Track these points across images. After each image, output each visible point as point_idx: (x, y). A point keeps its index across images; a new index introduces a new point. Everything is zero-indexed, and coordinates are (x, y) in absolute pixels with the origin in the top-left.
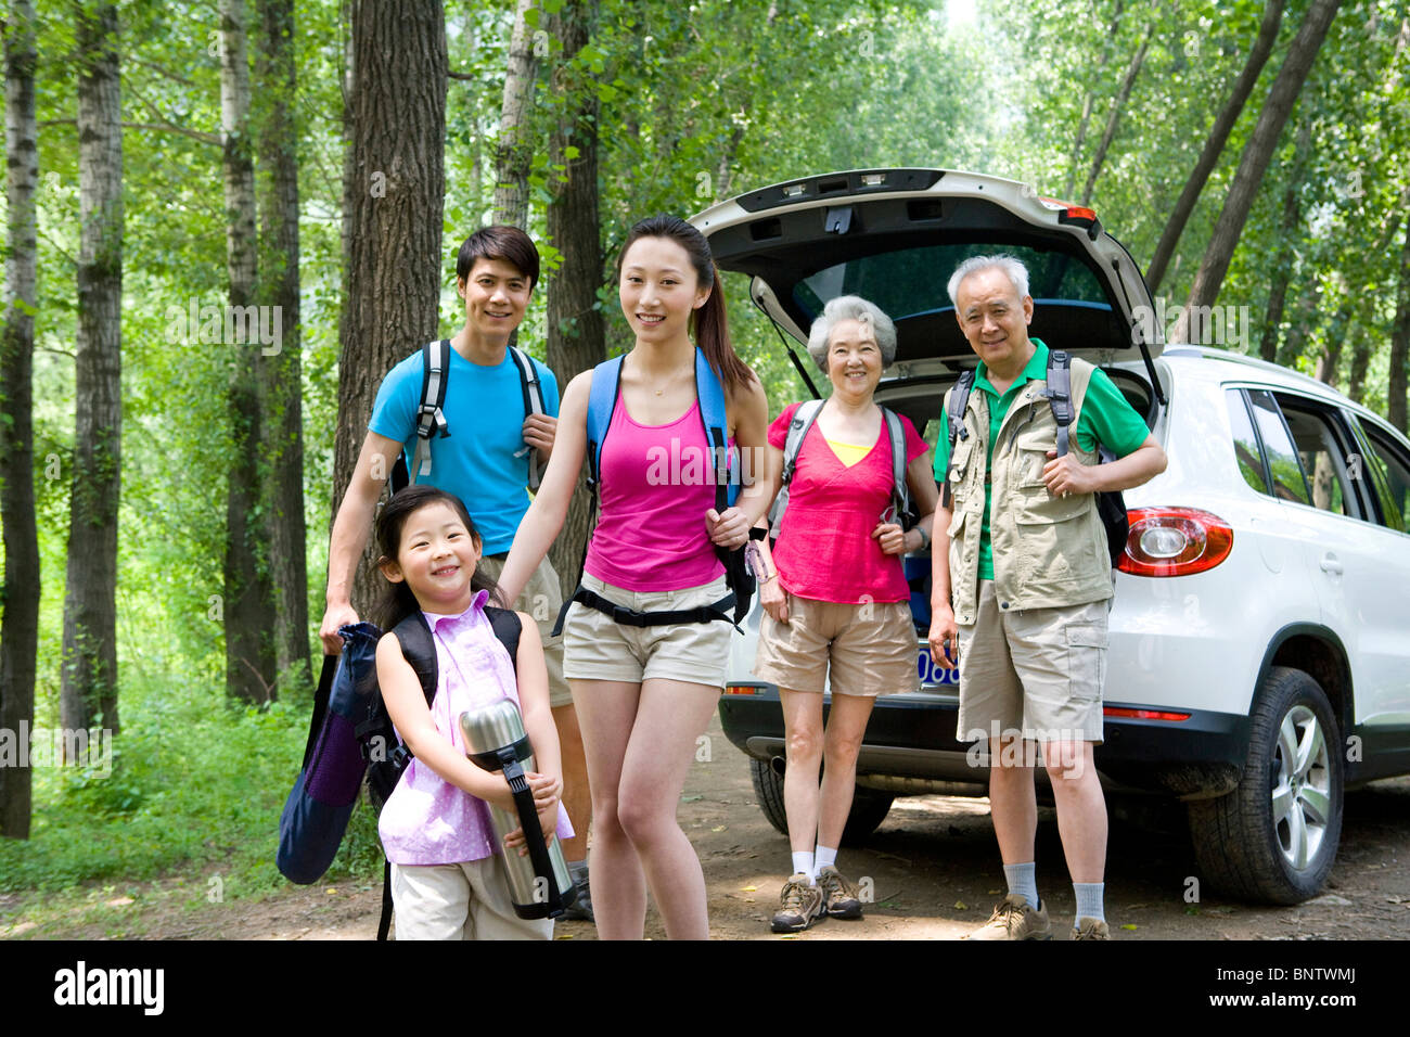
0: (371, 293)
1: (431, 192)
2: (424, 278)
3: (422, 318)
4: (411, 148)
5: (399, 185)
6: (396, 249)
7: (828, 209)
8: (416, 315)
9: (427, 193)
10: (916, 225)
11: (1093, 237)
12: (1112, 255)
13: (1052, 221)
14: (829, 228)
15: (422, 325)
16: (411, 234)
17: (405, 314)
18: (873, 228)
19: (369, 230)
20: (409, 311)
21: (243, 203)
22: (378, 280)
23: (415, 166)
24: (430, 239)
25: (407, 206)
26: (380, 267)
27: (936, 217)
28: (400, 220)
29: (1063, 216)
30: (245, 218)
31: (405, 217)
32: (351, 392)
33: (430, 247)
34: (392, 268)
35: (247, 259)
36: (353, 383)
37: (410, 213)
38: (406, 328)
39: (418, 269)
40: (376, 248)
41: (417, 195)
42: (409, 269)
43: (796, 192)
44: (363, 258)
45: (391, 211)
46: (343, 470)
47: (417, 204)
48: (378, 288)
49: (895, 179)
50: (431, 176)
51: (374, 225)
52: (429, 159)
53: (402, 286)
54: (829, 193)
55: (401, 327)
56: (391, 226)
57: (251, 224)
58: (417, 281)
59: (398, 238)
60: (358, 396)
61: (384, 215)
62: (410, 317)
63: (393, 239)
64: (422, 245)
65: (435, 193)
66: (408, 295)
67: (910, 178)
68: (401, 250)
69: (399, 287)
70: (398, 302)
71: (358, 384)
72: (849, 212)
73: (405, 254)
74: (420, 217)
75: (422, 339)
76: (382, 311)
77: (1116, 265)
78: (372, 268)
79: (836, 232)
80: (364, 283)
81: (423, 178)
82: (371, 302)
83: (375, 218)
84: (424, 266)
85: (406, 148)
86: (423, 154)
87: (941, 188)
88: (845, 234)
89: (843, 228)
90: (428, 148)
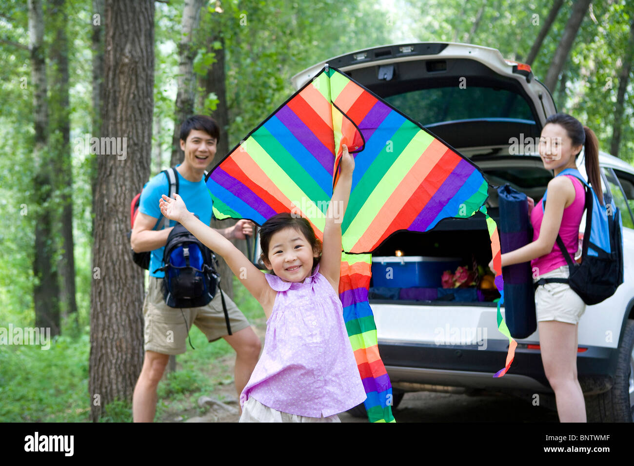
0: (115, 119)
1: (148, 64)
2: (144, 111)
3: (143, 133)
4: (136, 39)
5: (130, 60)
6: (128, 95)
7: (379, 67)
8: (140, 131)
9: (145, 64)
10: (431, 74)
11: (528, 81)
12: (538, 91)
13: (509, 72)
14: (381, 77)
15: (143, 137)
16: (137, 87)
17: (135, 131)
18: (406, 76)
19: (113, 85)
20: (137, 129)
21: (41, 80)
22: (119, 112)
23: (138, 50)
24: (147, 90)
25: (135, 71)
26: (120, 105)
27: (442, 70)
28: (131, 79)
29: (515, 69)
30: (42, 88)
31: (134, 78)
32: (105, 173)
33: (147, 94)
34: (127, 105)
35: (43, 109)
36: (106, 169)
37: (137, 76)
38: (135, 139)
39: (141, 105)
40: (117, 95)
41: (140, 65)
42: (135, 105)
43: (361, 58)
44: (110, 100)
45: (126, 74)
46: (101, 216)
47: (140, 70)
48: (119, 117)
49: (419, 48)
50: (147, 55)
51: (116, 81)
52: (146, 46)
53: (133, 116)
54: (381, 57)
55: (132, 138)
56: (126, 82)
57: (45, 91)
58: (141, 113)
59: (130, 89)
60: (108, 176)
61: (122, 76)
62: (137, 132)
63: (127, 90)
64: (143, 93)
65: (150, 64)
66: (136, 121)
67: (429, 48)
68: (132, 96)
69: (131, 116)
70: (130, 124)
71: (109, 169)
72: (391, 69)
73: (134, 98)
74: (142, 78)
75: (144, 144)
76: (121, 130)
77: (540, 97)
78: (115, 106)
79: (385, 79)
80: (112, 114)
81: (143, 56)
82: (115, 124)
83: (117, 78)
84: (144, 105)
85: (133, 40)
86: (143, 43)
87: (446, 53)
88: (390, 81)
89: (389, 77)
90: (146, 40)
